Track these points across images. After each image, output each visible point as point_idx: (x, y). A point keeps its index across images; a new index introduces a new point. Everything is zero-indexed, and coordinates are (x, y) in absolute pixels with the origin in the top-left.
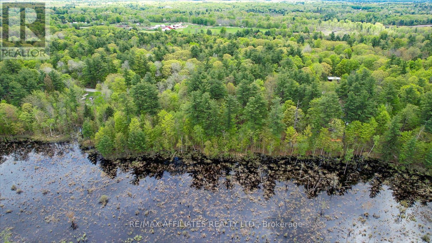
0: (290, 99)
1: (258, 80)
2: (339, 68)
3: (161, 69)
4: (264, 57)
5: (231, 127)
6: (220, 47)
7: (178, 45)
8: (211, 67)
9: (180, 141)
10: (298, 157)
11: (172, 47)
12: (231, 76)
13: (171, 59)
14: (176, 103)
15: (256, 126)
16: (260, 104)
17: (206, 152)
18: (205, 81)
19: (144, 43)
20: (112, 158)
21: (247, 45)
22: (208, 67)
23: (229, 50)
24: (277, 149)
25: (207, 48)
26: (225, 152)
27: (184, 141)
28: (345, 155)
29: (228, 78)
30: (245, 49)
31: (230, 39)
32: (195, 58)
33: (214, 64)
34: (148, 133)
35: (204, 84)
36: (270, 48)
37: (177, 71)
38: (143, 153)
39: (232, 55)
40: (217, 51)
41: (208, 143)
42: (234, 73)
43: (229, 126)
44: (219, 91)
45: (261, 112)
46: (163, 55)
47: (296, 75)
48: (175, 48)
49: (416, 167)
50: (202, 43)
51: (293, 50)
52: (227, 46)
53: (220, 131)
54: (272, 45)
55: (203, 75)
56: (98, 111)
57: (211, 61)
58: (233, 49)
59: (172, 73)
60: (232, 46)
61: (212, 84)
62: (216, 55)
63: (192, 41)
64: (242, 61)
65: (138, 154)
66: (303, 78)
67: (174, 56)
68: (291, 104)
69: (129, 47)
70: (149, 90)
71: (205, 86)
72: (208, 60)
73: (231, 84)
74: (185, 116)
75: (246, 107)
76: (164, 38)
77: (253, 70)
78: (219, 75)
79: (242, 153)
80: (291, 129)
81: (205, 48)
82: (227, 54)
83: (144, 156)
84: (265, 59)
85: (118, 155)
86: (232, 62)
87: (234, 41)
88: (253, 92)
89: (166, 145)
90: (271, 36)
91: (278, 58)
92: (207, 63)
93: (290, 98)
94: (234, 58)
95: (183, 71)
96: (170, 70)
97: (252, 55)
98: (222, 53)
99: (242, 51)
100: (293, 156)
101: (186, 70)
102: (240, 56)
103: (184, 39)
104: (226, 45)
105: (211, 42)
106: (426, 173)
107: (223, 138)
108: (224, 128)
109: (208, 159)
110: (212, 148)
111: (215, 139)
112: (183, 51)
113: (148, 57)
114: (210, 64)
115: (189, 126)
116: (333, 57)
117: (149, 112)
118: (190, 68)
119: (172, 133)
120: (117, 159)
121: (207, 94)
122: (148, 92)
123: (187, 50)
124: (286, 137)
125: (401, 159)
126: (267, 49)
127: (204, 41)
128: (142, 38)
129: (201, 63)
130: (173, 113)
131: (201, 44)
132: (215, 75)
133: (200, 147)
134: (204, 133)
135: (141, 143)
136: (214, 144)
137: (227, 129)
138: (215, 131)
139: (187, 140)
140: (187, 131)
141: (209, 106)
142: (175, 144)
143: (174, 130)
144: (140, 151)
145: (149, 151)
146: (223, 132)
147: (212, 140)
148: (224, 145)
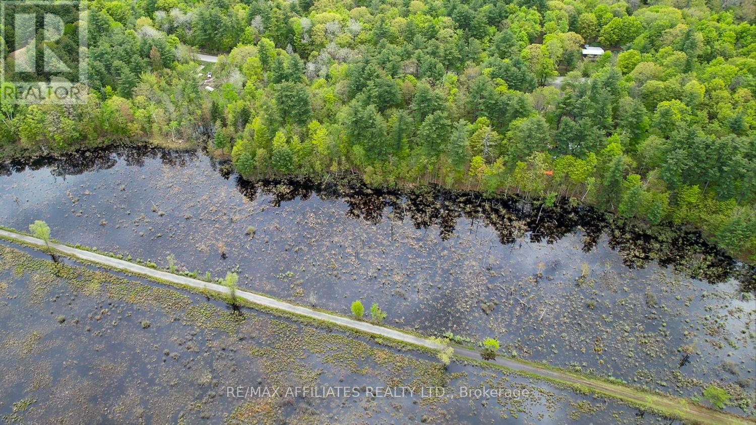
2: (606, 33)
3: (310, 32)
5: (401, 148)
9: (335, 164)
10: (485, 195)
14: (332, 108)
15: (433, 153)
16: (440, 126)
17: (367, 179)
18: (371, 83)
20: (252, 179)
22: (382, 33)
24: (458, 181)
26: (390, 181)
27: (339, 164)
28: (544, 199)
34: (295, 151)
37: (334, 35)
38: (289, 174)
41: (369, 169)
43: (399, 147)
44: (389, 96)
45: (439, 136)
53: (385, 155)
56: (230, 111)
61: (380, 86)
65: (283, 175)
68: (484, 124)
74: (343, 131)
75: (420, 128)
79: (413, 182)
80: (478, 159)
83: (290, 178)
85: (259, 175)
89: (318, 166)
95: (343, 36)
100: (478, 192)
107: (389, 163)
108: (391, 152)
110: (374, 175)
111: (378, 164)
113: (290, 3)
115: (346, 144)
117: (297, 122)
119: (326, 153)
120: (259, 181)
124: (471, 169)
130: (328, 126)
133: (359, 170)
134: (366, 155)
135: (287, 164)
136: (377, 170)
137: (395, 151)
138: (379, 154)
139: (343, 162)
140: (344, 151)
141: (373, 123)
142: (329, 166)
143: (328, 148)
144: (286, 173)
145: (297, 172)
146: (390, 156)
147: (375, 165)
148: (390, 172)
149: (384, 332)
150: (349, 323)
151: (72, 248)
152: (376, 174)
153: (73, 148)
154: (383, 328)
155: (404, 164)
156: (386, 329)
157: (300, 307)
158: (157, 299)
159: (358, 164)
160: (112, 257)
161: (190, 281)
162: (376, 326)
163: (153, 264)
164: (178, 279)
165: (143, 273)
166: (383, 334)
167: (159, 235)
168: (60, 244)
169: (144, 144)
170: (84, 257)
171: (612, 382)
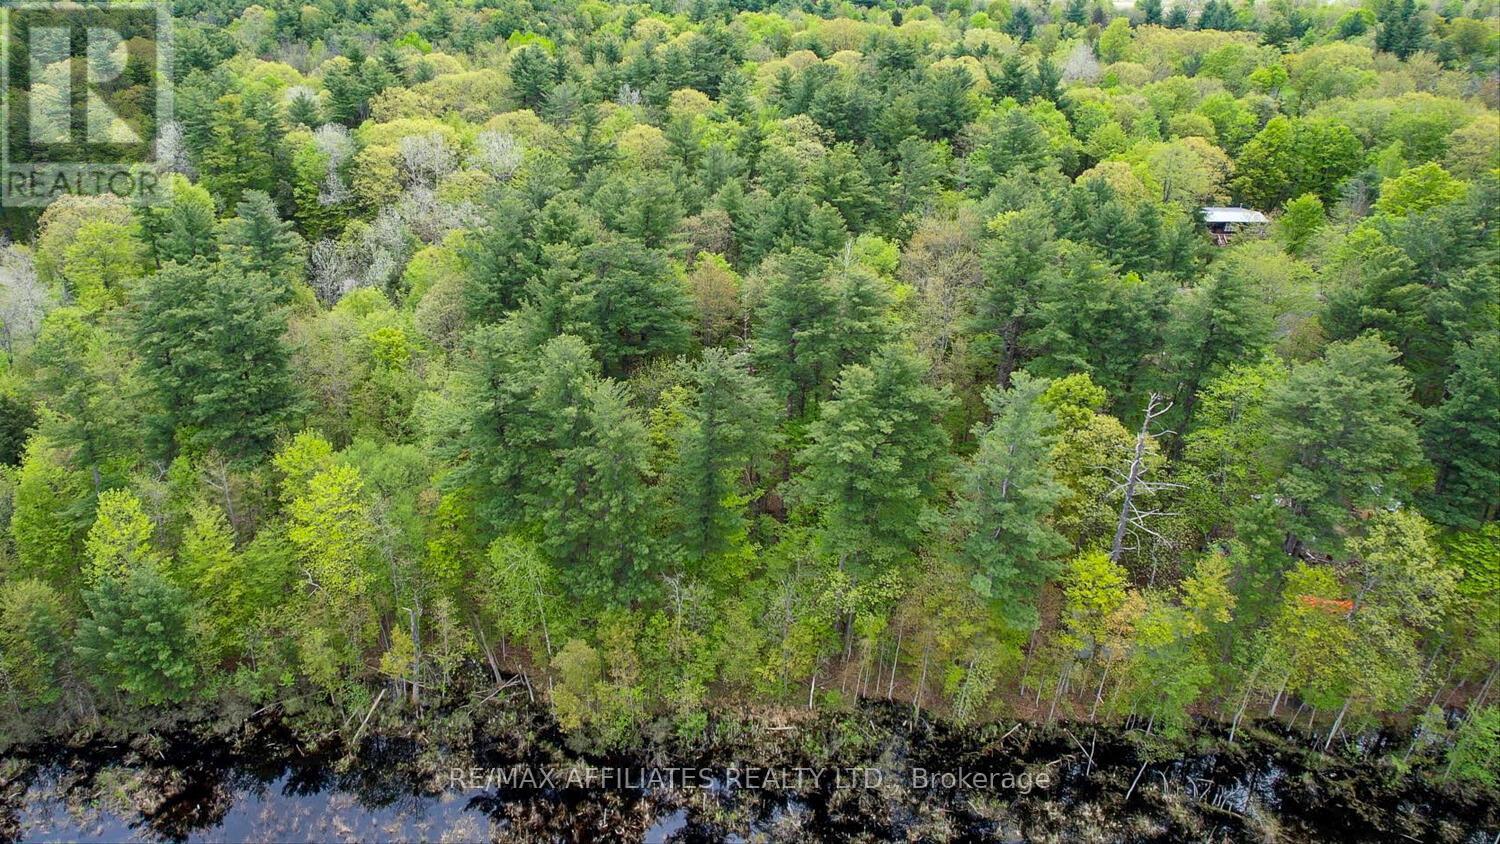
0: (1079, 370)
1: (869, 240)
2: (1254, 165)
3: (348, 170)
4: (880, 110)
5: (720, 541)
6: (655, 57)
7: (454, 45)
8: (603, 160)
9: (405, 638)
11: (424, 53)
12: (714, 211)
13: (406, 115)
14: (397, 380)
15: (881, 553)
16: (910, 416)
17: (567, 709)
18: (563, 252)
19: (298, 34)
21: (783, 47)
22: (590, 160)
23: (697, 68)
24: (1009, 684)
25: (591, 60)
26: (684, 711)
27: (428, 634)
29: (694, 221)
30: (777, 64)
31: (699, 18)
32: (530, 112)
33: (622, 144)
34: (205, 582)
35: (554, 271)
36: (900, 61)
37: (432, 178)
39: (714, 95)
40: (641, 74)
41: (574, 655)
42: (732, 193)
43: (709, 536)
44: (645, 313)
45: (908, 465)
46: (369, 94)
47: (1080, 214)
48: (435, 58)
50: (569, 35)
51: (1019, 70)
52: (689, 52)
53: (649, 576)
54: (909, 47)
55: (554, 216)
57: (608, 123)
58: (717, 65)
59: (405, 186)
60: (710, 49)
61: (604, 268)
62: (635, 94)
63: (522, 30)
64: (765, 126)
65: (140, 714)
66: (1123, 232)
67: (426, 99)
68: (1083, 403)
69: (214, 52)
70: (226, 311)
71: (565, 289)
72: (591, 121)
73: (715, 263)
74: (442, 475)
75: (814, 429)
76: (391, 14)
77: (836, 181)
78: (648, 212)
80: (1098, 567)
81: (581, 58)
82: (687, 90)
83: (180, 723)
84: (888, 114)
86: (715, 131)
87: (721, 28)
88: (857, 324)
89: (318, 656)
90: (883, 9)
91: (948, 112)
92: (586, 137)
93: (1079, 361)
94: (721, 108)
95: (458, 175)
96: (395, 170)
97: (820, 95)
98: (664, 84)
99: (764, 73)
101: (479, 173)
102: (752, 98)
103: (488, 19)
104: (682, 47)
105: (611, 32)
107: (671, 615)
108: (678, 559)
110: (602, 687)
111: (616, 627)
112: (472, 74)
113: (290, 103)
114: (605, 140)
116: (1220, 109)
117: (224, 445)
118: (500, 163)
119: (358, 584)
121: (570, 348)
122: (219, 322)
123: (493, 72)
124: (1069, 622)
126: (882, 64)
127: (579, 25)
128: (292, 12)
129: (556, 133)
130: (368, 454)
131: (562, 41)
132: (624, 208)
133: (526, 658)
134: (555, 587)
135: (152, 655)
136: (614, 657)
137: (693, 559)
138: (619, 576)
139: (446, 626)
140: (447, 570)
141: (582, 423)
142: (376, 649)
143: (369, 561)
144: (156, 698)
145: (211, 693)
146: (673, 582)
147: (601, 634)
148: (679, 662)
152: (611, 680)
155: (739, 614)
159: (520, 630)
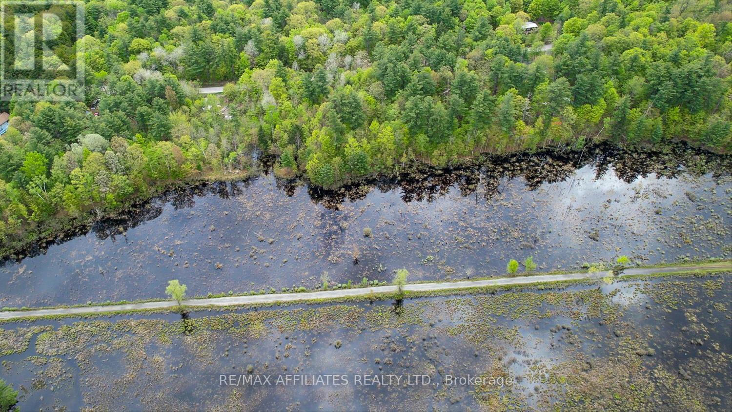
0: (513, 87)
10: (528, 152)
26: (454, 159)
27: (407, 154)
49: (644, 145)
62: (358, 5)
68: (515, 93)
75: (473, 106)
80: (520, 123)
93: (512, 85)
94: (392, 12)
96: (318, 47)
100: (522, 151)
106: (652, 149)
107: (449, 143)
109: (437, 170)
110: (441, 157)
111: (442, 146)
115: (409, 136)
119: (394, 148)
120: (340, 188)
125: (629, 138)
129: (349, 26)
134: (429, 141)
143: (395, 143)
147: (440, 148)
149: (539, 279)
150: (507, 282)
151: (205, 300)
153: (127, 205)
154: (535, 277)
156: (538, 276)
157: (459, 282)
158: (330, 317)
160: (254, 294)
161: (348, 292)
162: (529, 277)
163: (301, 288)
164: (334, 294)
165: (298, 299)
166: (539, 281)
167: (285, 260)
168: (189, 299)
169: (201, 182)
170: (226, 304)
171: (714, 262)
